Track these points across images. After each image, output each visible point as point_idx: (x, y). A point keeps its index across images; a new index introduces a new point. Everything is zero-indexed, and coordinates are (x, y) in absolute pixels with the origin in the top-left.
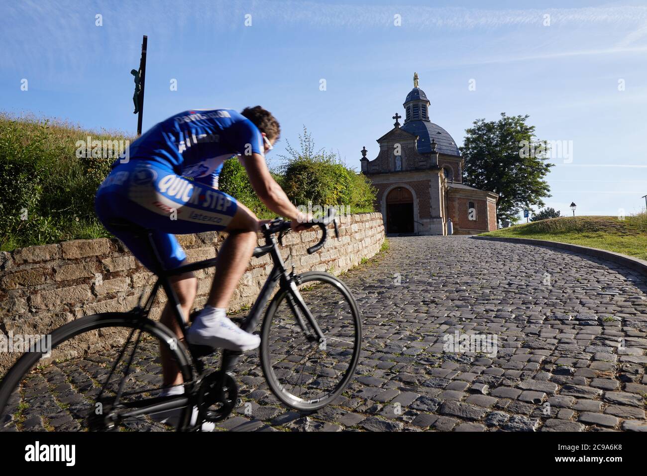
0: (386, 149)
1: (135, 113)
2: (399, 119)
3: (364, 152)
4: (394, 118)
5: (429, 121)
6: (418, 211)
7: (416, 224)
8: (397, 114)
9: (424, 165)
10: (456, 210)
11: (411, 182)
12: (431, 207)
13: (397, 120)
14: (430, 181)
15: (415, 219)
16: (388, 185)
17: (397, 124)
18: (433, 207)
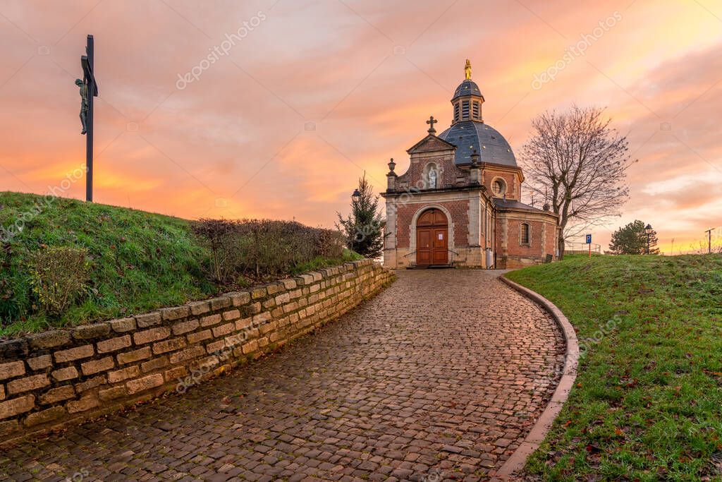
0: (418, 162)
1: (83, 133)
2: (434, 124)
4: (428, 122)
5: (482, 123)
6: (453, 238)
7: (450, 254)
8: (432, 118)
9: (463, 182)
10: (506, 234)
11: (445, 202)
12: (469, 233)
13: (432, 126)
14: (468, 201)
15: (450, 248)
16: (417, 206)
17: (432, 131)
18: (471, 233)
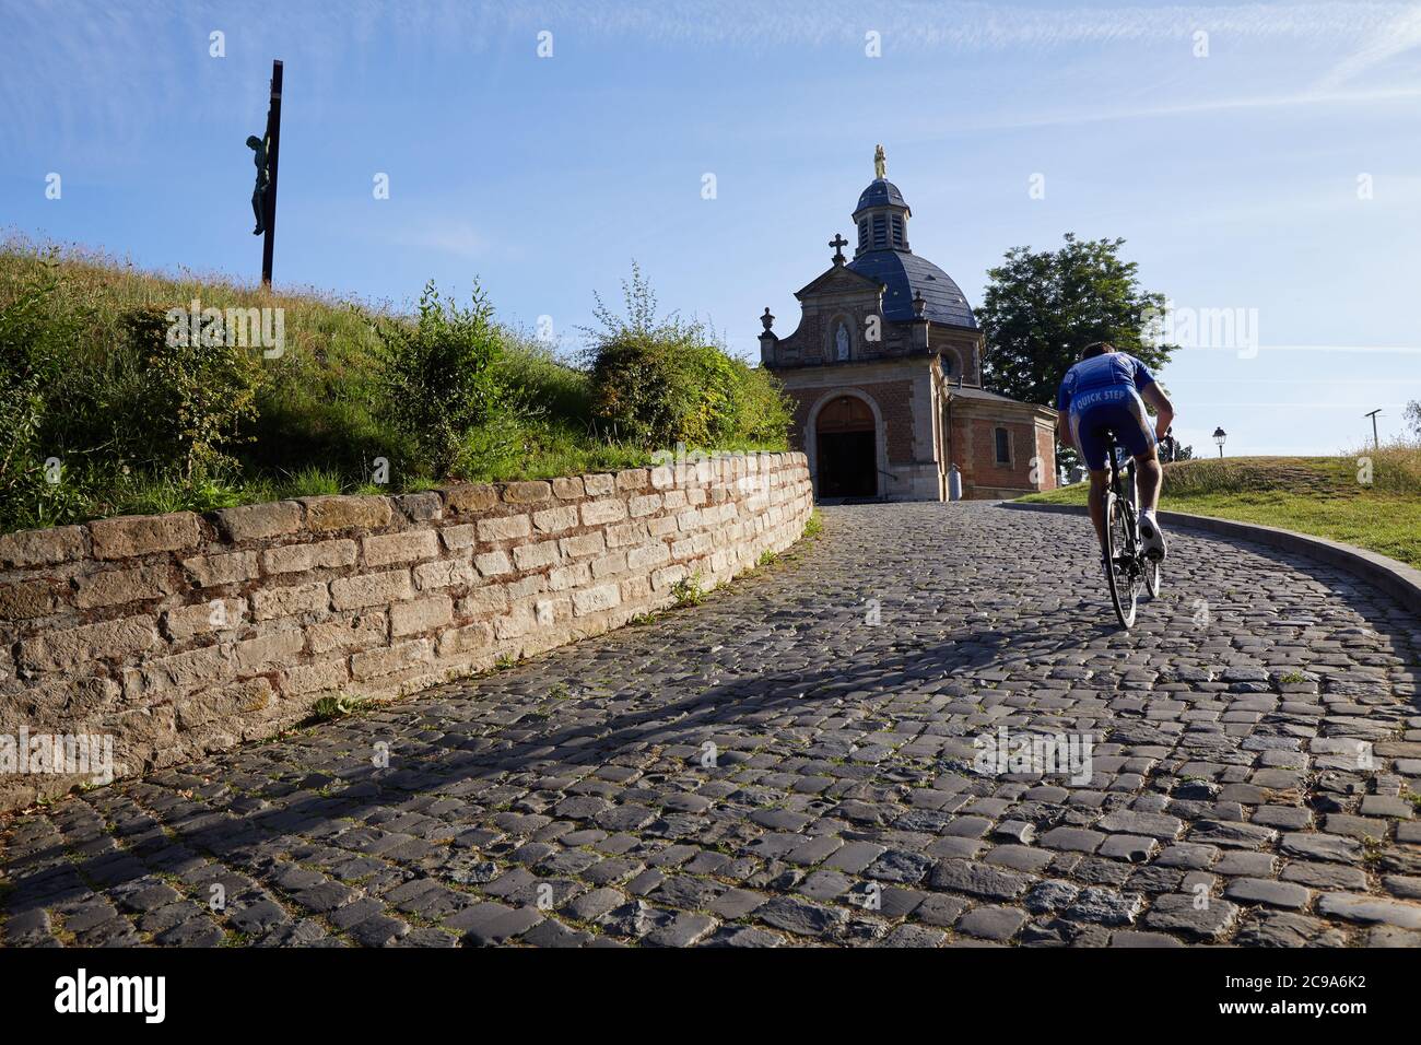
0: (816, 312)
2: (843, 248)
3: (767, 320)
4: (832, 244)
5: (910, 252)
6: (886, 449)
7: (880, 477)
8: (838, 236)
9: (899, 348)
10: (969, 445)
11: (868, 385)
12: (914, 439)
13: (839, 250)
14: (911, 382)
15: (880, 466)
16: (819, 392)
17: (839, 258)
18: (919, 439)
